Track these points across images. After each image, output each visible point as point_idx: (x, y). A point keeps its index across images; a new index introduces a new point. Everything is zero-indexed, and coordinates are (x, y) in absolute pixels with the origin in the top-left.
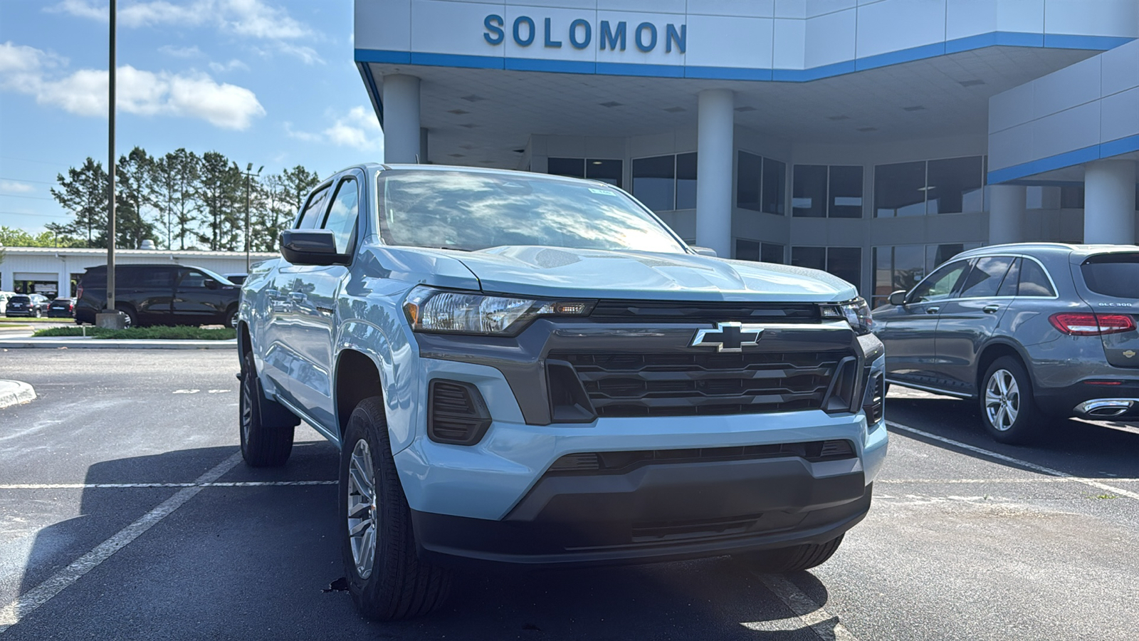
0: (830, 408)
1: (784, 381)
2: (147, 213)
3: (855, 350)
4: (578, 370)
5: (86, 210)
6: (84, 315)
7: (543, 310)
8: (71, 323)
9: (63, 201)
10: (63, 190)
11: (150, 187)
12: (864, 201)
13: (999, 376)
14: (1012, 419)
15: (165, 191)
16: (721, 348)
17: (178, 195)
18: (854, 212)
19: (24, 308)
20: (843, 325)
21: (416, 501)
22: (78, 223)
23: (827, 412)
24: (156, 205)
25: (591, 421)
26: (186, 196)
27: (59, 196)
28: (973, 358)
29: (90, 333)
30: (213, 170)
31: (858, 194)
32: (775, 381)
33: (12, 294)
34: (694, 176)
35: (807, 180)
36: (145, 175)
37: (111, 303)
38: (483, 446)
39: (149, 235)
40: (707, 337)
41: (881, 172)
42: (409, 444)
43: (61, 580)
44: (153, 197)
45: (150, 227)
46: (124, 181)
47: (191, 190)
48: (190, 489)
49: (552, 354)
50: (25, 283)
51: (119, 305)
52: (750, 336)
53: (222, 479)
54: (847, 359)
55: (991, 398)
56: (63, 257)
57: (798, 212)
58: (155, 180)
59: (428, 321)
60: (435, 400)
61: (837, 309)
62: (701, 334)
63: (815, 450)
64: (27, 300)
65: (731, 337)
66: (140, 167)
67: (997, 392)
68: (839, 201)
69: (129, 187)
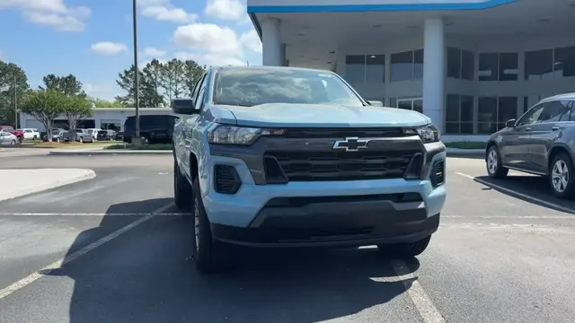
0: (408, 177)
1: (384, 165)
2: (160, 91)
3: (422, 150)
4: (279, 160)
5: (132, 89)
6: (127, 139)
7: (264, 133)
8: (121, 143)
9: (122, 86)
10: (121, 80)
11: (161, 78)
12: (520, 71)
13: (558, 164)
14: (565, 186)
15: (168, 79)
16: (347, 149)
17: (174, 81)
18: (514, 77)
19: (105, 136)
20: (416, 138)
21: (211, 219)
22: (130, 95)
23: (406, 179)
24: (164, 86)
25: (285, 183)
26: (178, 81)
27: (119, 83)
28: (546, 154)
29: (127, 147)
30: (190, 69)
31: (515, 67)
32: (378, 165)
33: (99, 130)
34: (422, 61)
35: (486, 61)
36: (159, 72)
37: (138, 133)
38: (238, 194)
39: (161, 101)
40: (340, 144)
41: (528, 55)
42: (207, 193)
43: (80, 253)
44: (163, 83)
45: (161, 97)
46: (149, 75)
47: (180, 79)
48: (148, 216)
49: (266, 153)
50: (106, 124)
51: (142, 134)
52: (363, 144)
53: (164, 212)
54: (417, 154)
55: (555, 175)
56: (122, 112)
57: (482, 78)
58: (163, 74)
59: (216, 140)
60: (217, 174)
61: (414, 130)
62: (337, 143)
63: (399, 197)
64: (106, 132)
65: (352, 144)
66: (156, 68)
67: (558, 172)
68: (506, 72)
69: (152, 78)
